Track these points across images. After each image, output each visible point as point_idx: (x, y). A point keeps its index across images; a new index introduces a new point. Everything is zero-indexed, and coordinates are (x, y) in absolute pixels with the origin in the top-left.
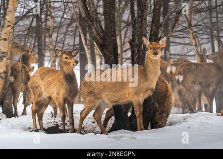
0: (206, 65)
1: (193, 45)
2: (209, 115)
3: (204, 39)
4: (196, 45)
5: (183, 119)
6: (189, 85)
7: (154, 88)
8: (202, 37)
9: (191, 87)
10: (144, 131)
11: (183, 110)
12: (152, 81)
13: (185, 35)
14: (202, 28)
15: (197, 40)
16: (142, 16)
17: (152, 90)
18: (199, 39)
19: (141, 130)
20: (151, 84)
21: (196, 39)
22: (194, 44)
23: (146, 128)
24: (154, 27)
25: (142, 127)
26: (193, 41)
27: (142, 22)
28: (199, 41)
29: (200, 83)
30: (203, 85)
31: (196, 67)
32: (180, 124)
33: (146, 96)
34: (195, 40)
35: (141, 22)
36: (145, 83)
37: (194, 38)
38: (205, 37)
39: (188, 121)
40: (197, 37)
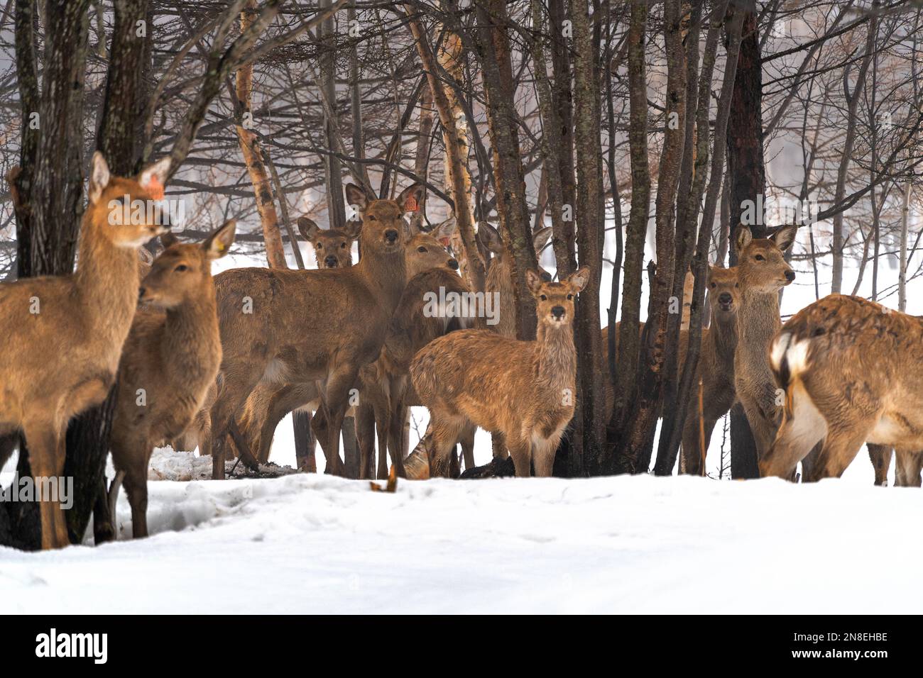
0: (309, 280)
1: (252, 194)
2: (339, 488)
3: (296, 168)
4: (266, 196)
5: (228, 501)
6: (244, 360)
7: (114, 368)
8: (289, 161)
9: (249, 368)
10: (71, 550)
11: (215, 461)
12: (107, 343)
13: (217, 154)
14: (291, 125)
15: (269, 175)
16: (67, 71)
17: (104, 377)
18: (280, 171)
19: (58, 545)
20: (103, 353)
21: (267, 168)
22: (256, 189)
23: (75, 539)
24: (114, 119)
25: (61, 532)
26: (253, 177)
27: (66, 97)
28: (276, 178)
29: (289, 354)
30: (300, 360)
31: (273, 285)
32: (219, 523)
33: (80, 405)
34: (261, 173)
35: (62, 96)
36: (79, 351)
37: (257, 165)
38: (303, 162)
39: (253, 512)
40: (268, 161)
